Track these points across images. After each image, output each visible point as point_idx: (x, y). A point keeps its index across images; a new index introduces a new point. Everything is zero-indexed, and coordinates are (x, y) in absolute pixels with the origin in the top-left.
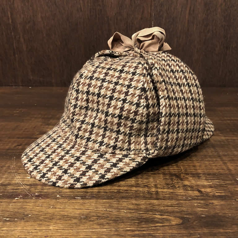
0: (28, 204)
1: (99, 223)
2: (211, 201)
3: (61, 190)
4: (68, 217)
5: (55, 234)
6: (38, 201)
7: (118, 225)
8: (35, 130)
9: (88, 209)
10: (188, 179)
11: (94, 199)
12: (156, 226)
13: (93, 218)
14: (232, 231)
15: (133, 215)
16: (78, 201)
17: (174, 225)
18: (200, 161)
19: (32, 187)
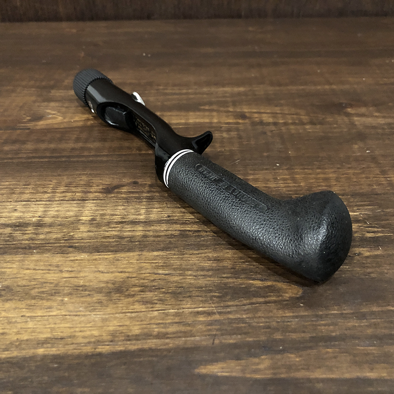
0: (9, 265)
3: (72, 234)
4: (86, 290)
5: (61, 323)
6: (29, 259)
7: (181, 303)
8: (23, 112)
9: (125, 272)
11: (135, 251)
13: (132, 289)
15: (209, 281)
16: (106, 256)
18: (338, 168)
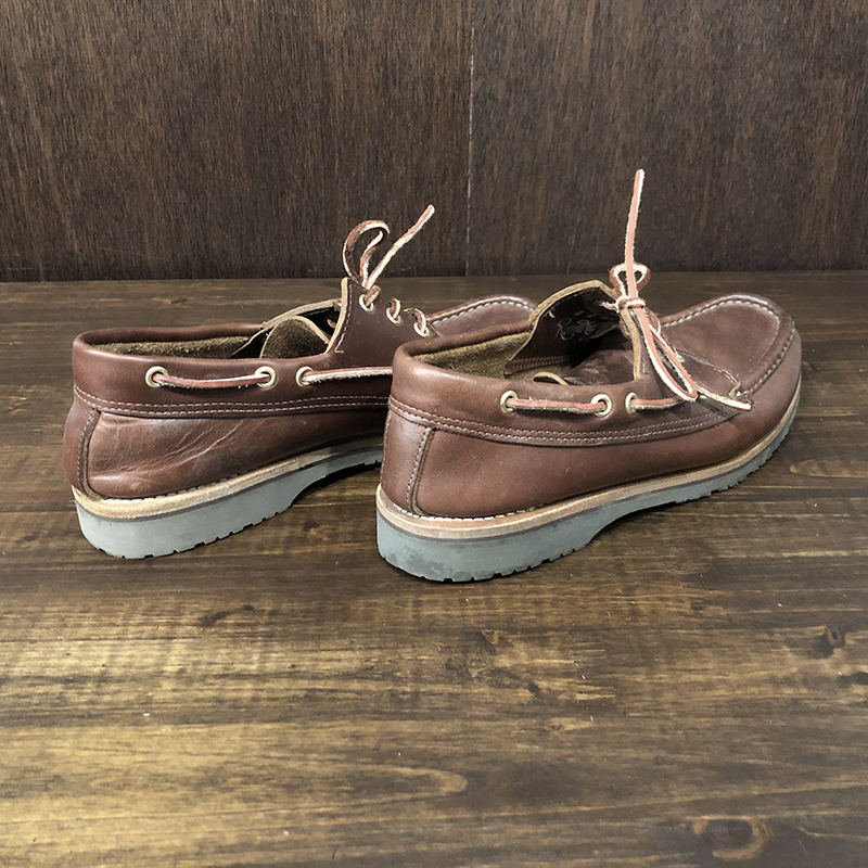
1: (247, 796)
2: (556, 719)
10: (509, 649)
12: (394, 802)
14: (589, 809)
17: (442, 797)
19: (71, 688)
